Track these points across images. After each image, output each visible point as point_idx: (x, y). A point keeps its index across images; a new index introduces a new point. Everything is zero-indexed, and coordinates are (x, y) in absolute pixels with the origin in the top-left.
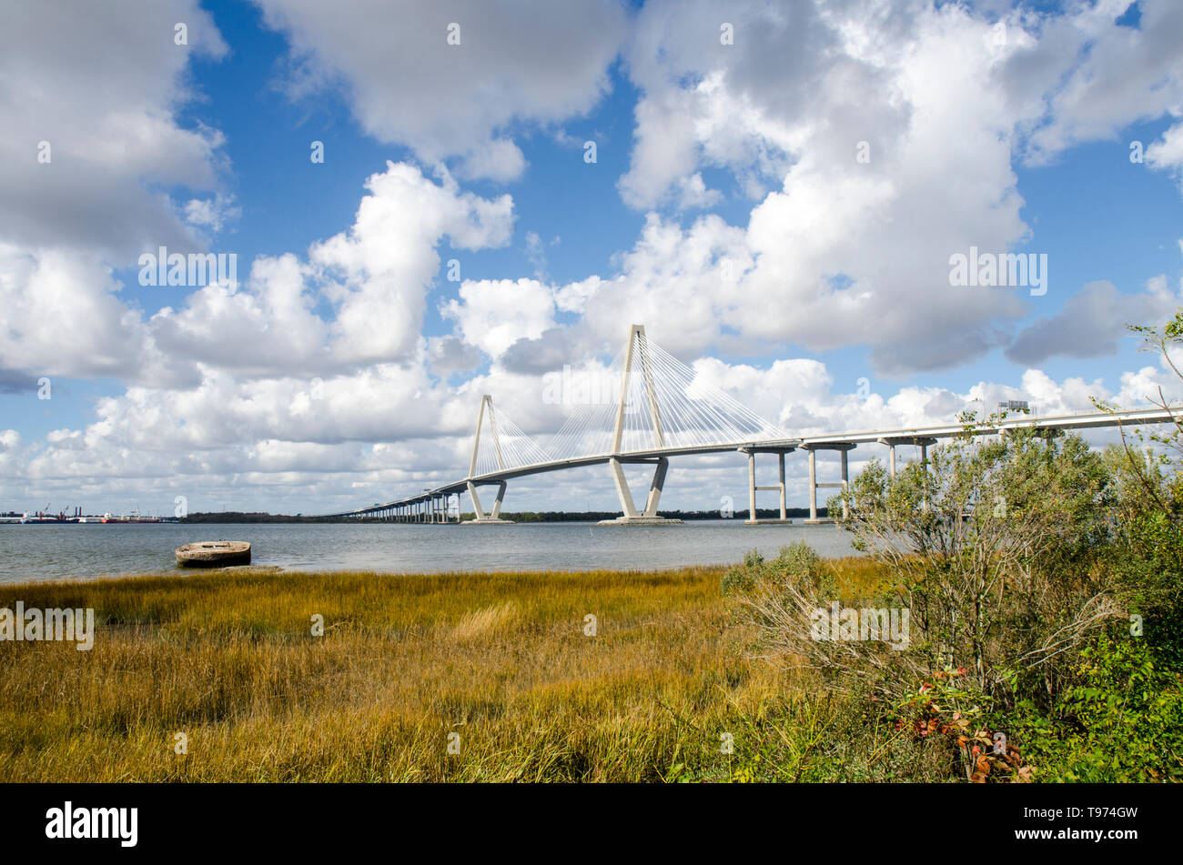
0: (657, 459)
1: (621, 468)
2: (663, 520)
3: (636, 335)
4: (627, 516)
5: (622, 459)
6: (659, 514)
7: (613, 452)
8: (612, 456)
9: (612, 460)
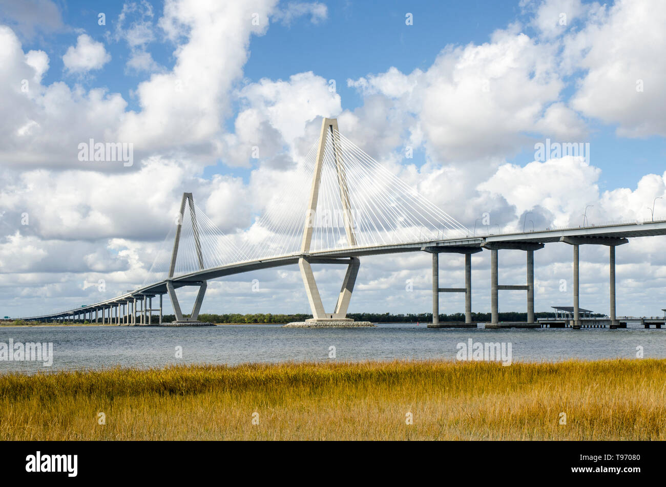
0: (349, 258)
1: (310, 268)
2: (353, 323)
3: (329, 130)
4: (316, 318)
5: (312, 259)
6: (348, 316)
7: (302, 252)
8: (301, 256)
9: (301, 260)
